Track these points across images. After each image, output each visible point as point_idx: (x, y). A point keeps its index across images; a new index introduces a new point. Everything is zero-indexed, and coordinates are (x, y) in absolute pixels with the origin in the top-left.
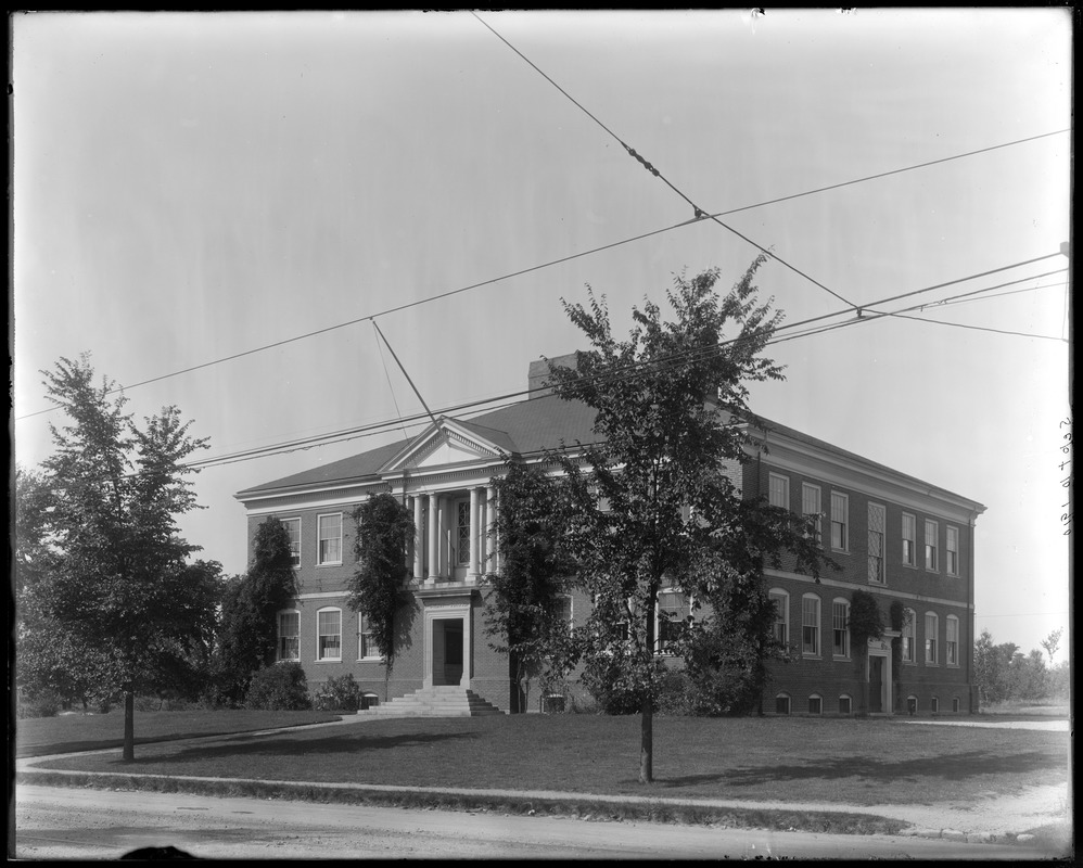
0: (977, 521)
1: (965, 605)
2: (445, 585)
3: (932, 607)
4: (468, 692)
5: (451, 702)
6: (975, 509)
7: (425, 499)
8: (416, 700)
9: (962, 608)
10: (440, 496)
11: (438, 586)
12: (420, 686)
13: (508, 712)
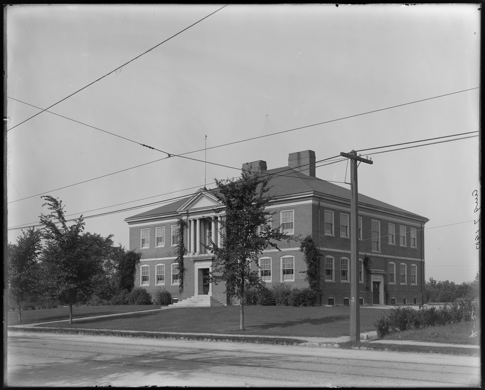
0: (425, 225)
1: (420, 260)
2: (202, 255)
3: (403, 261)
4: (211, 297)
5: (204, 301)
6: (424, 220)
7: (195, 221)
8: (191, 301)
9: (418, 261)
10: (201, 220)
11: (200, 255)
12: (193, 295)
13: (226, 305)
